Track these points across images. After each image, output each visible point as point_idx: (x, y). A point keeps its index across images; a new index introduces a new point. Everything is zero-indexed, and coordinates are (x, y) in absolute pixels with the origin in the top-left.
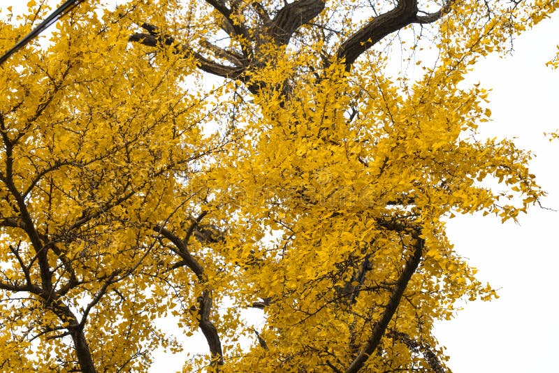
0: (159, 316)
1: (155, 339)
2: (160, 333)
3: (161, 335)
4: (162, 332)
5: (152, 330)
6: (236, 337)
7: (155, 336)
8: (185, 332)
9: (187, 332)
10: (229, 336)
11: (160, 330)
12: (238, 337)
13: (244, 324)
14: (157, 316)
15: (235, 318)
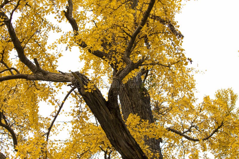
0: (47, 15)
1: (49, 27)
2: (51, 24)
3: (51, 25)
4: (52, 24)
5: (48, 23)
6: (85, 24)
7: (49, 25)
8: (58, 21)
9: (59, 21)
10: (82, 23)
11: (51, 23)
12: (86, 23)
13: (90, 18)
14: (45, 14)
15: (84, 15)
